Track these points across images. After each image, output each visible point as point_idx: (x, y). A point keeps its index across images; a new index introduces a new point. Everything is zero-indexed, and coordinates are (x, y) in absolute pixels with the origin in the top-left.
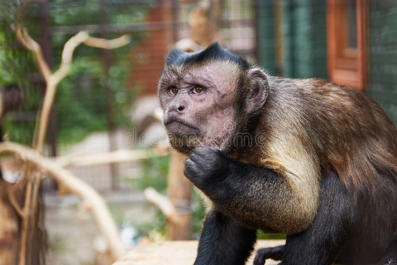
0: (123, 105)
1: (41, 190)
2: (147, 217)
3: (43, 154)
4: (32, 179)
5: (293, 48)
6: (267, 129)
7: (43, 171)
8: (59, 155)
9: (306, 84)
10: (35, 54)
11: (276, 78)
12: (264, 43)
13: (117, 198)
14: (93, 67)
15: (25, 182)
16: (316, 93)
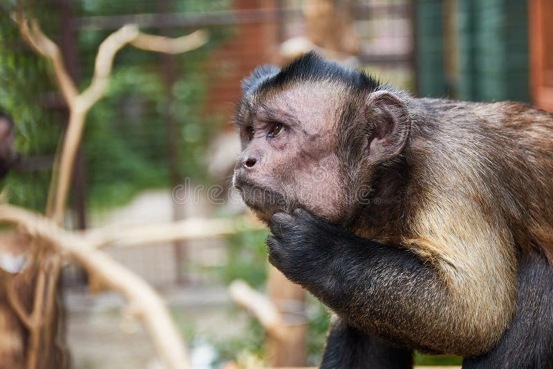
0: (195, 145)
1: (61, 285)
2: (234, 330)
3: (63, 226)
4: (46, 267)
5: (474, 53)
6: (422, 189)
7: (64, 253)
8: (90, 227)
9: (492, 112)
10: (52, 61)
11: (444, 101)
12: (427, 45)
13: (185, 297)
14: (146, 83)
15: (34, 272)
16: (509, 126)
